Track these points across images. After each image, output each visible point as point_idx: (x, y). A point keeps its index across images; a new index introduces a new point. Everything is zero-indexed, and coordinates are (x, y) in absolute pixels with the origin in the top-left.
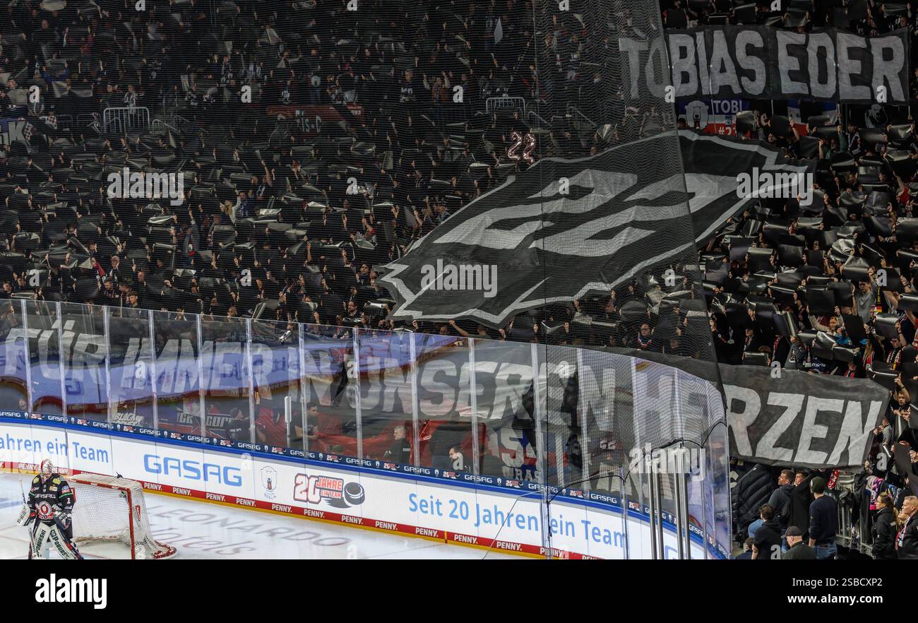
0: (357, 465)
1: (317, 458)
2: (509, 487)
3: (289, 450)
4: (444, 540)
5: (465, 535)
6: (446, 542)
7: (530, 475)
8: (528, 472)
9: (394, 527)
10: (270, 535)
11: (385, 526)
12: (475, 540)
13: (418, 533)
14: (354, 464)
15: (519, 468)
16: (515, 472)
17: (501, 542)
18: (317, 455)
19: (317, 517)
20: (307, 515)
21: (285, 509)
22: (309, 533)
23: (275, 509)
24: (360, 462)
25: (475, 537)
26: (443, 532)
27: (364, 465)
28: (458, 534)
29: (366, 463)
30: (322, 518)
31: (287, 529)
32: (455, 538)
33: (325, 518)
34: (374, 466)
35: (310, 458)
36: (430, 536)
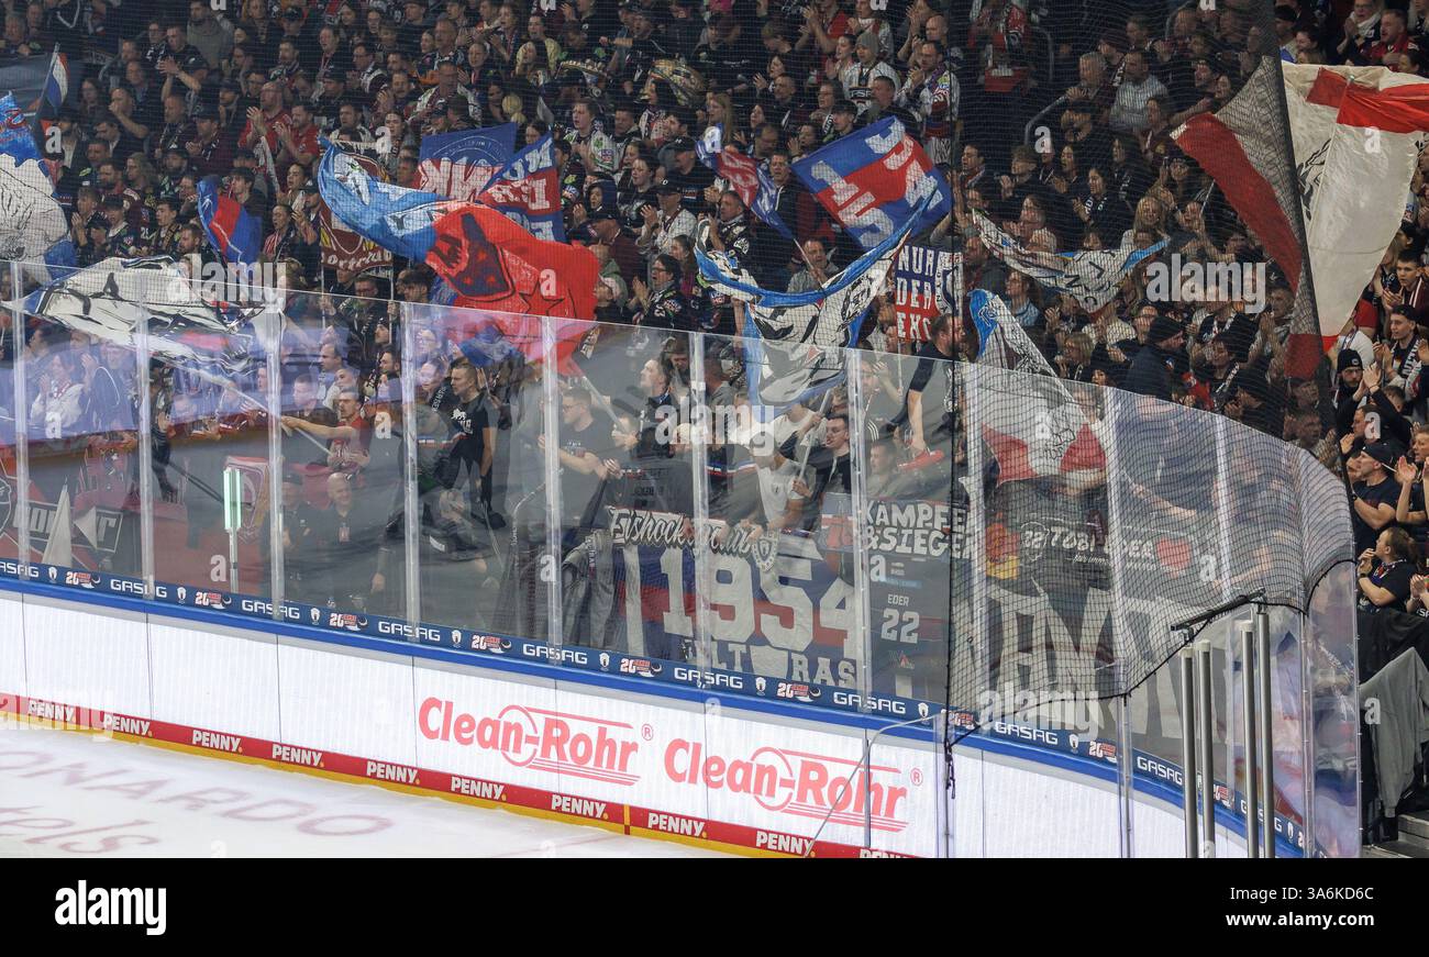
0: (405, 639)
1: (306, 620)
2: (785, 699)
3: (238, 598)
4: (622, 827)
5: (675, 816)
6: (627, 832)
7: (828, 672)
8: (824, 663)
9: (499, 791)
10: (190, 808)
11: (475, 788)
12: (699, 828)
13: (559, 809)
14: (397, 636)
15: (801, 653)
16: (790, 661)
17: (768, 832)
18: (305, 611)
19: (305, 765)
20: (279, 758)
21: (225, 743)
22: (287, 802)
23: (199, 744)
24: (413, 631)
25: (699, 820)
26: (620, 807)
27: (423, 640)
28: (659, 813)
29: (429, 634)
30: (318, 767)
31: (233, 792)
32: (651, 823)
33: (326, 768)
34: (447, 642)
35: (288, 620)
36: (588, 816)
